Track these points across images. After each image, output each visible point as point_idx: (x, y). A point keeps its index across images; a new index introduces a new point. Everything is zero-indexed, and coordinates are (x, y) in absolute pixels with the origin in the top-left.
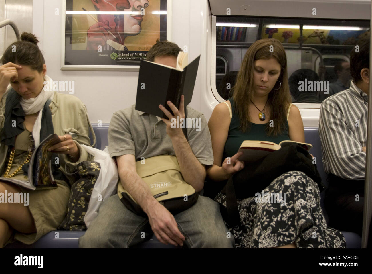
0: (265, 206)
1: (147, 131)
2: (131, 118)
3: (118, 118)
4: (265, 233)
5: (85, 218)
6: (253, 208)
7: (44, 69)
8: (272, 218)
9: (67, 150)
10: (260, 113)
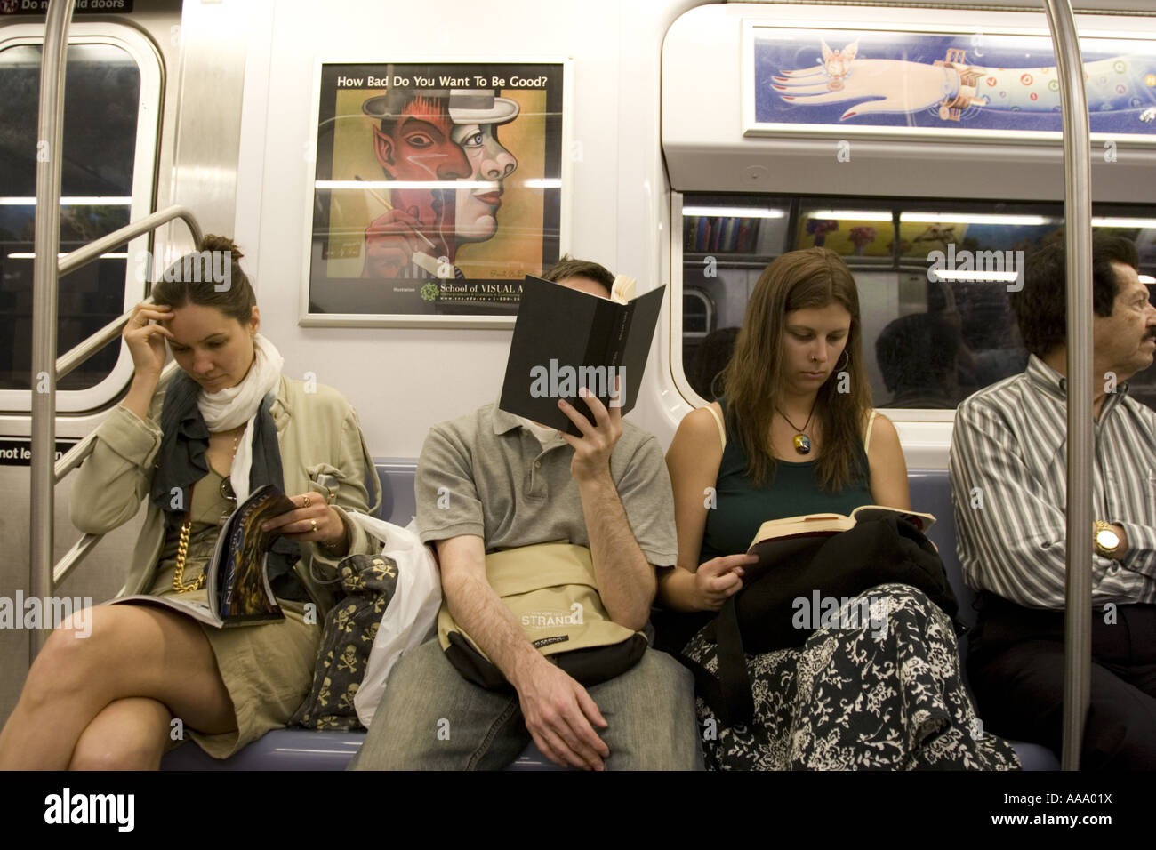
0: (821, 674)
1: (514, 477)
2: (476, 442)
3: (443, 441)
4: (824, 743)
5: (355, 699)
6: (787, 680)
7: (252, 317)
8: (842, 705)
9: (312, 531)
10: (797, 436)
